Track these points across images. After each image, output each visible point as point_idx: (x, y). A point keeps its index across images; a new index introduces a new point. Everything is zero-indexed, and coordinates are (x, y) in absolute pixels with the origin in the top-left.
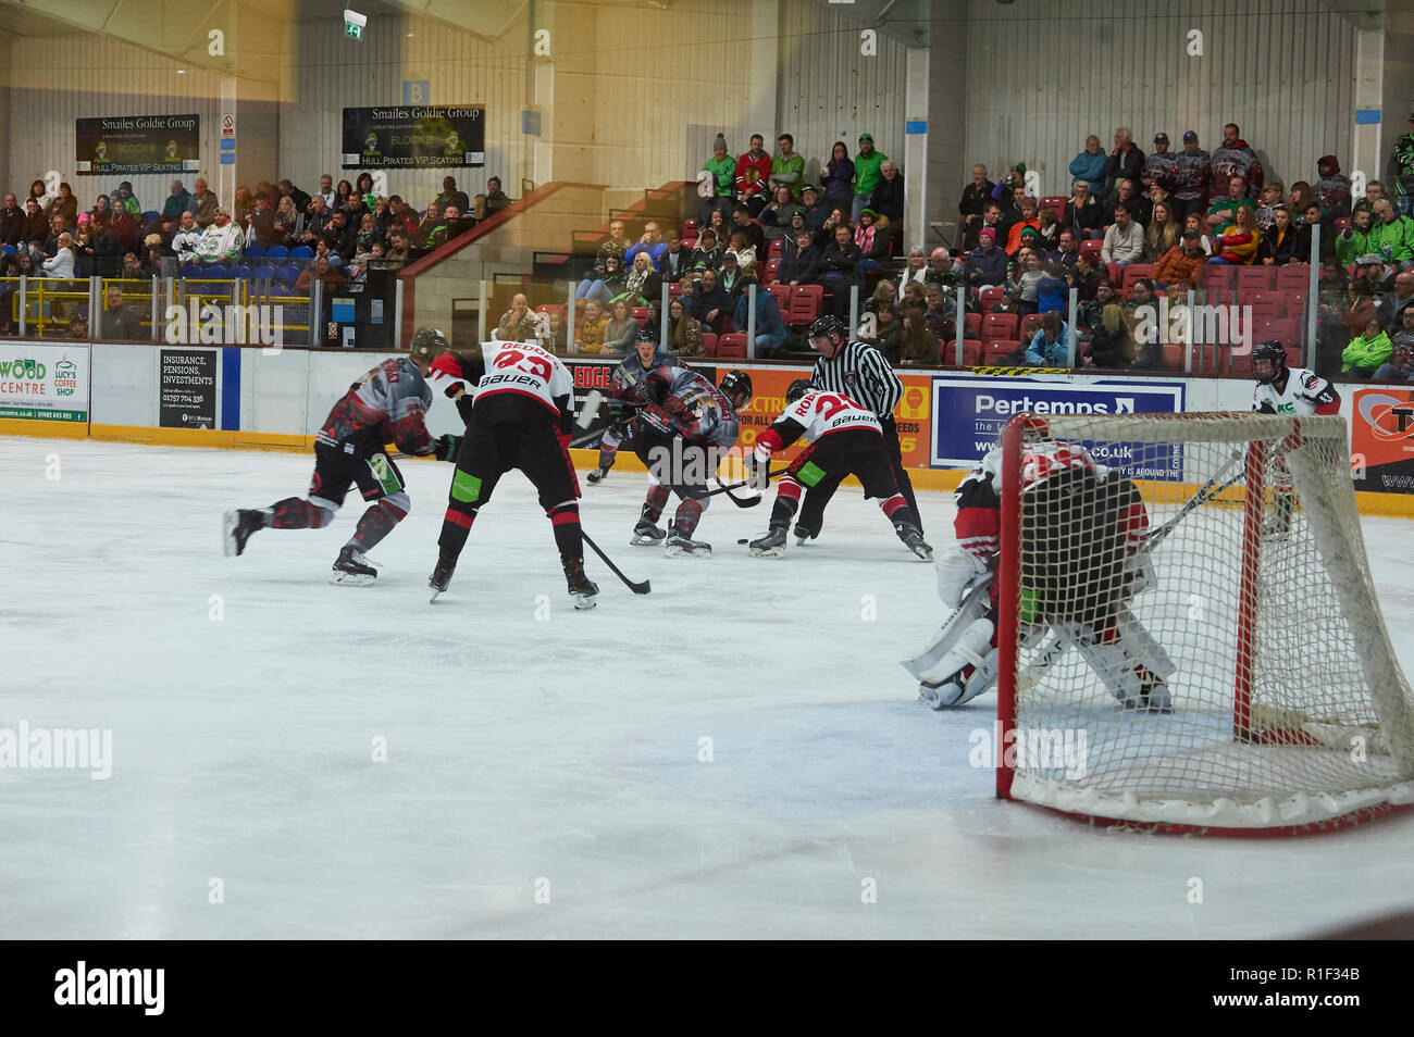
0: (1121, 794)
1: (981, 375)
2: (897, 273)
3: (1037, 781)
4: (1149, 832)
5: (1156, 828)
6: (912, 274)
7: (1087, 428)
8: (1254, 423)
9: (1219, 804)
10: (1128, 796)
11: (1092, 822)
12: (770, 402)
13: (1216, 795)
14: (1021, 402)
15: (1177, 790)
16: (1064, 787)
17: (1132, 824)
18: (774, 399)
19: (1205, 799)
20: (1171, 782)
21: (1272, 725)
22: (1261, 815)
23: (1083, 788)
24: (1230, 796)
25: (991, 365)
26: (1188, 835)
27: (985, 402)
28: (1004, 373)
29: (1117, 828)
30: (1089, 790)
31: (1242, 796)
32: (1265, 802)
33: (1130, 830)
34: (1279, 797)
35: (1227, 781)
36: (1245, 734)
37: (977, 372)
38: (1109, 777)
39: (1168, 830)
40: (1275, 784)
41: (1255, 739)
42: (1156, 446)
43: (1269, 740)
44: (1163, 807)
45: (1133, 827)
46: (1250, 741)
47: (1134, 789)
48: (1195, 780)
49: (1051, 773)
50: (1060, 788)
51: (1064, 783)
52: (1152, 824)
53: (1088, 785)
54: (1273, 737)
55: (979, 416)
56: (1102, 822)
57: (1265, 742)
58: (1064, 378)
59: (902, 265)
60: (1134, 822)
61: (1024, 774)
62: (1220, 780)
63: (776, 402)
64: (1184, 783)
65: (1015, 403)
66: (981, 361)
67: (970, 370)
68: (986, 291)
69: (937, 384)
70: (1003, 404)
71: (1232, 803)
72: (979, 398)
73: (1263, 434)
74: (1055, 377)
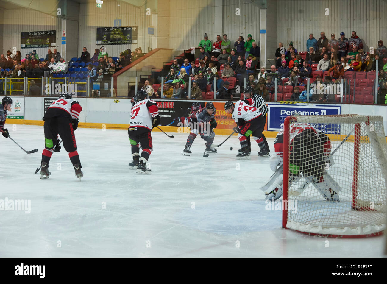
0: (318, 226)
1: (282, 104)
2: (257, 74)
3: (294, 223)
4: (326, 237)
5: (328, 236)
6: (261, 74)
7: (308, 119)
8: (356, 118)
9: (346, 228)
10: (320, 227)
11: (309, 235)
12: (221, 112)
13: (345, 226)
14: (294, 112)
15: (334, 225)
16: (302, 224)
17: (321, 235)
18: (222, 111)
19: (342, 227)
20: (332, 222)
21: (361, 205)
22: (358, 231)
23: (307, 225)
24: (349, 226)
25: (285, 101)
26: (337, 238)
27: (283, 112)
28: (289, 103)
29: (317, 236)
30: (309, 225)
31: (353, 226)
32: (359, 228)
33: (320, 237)
34: (363, 226)
35: (349, 222)
36: (354, 208)
37: (281, 103)
38: (315, 221)
39: (331, 236)
40: (362, 223)
41: (357, 209)
42: (328, 125)
43: (361, 209)
44: (330, 230)
45: (321, 236)
46: (355, 210)
47: (322, 225)
48: (339, 222)
49: (298, 221)
50: (300, 225)
51: (302, 223)
52: (327, 235)
53: (308, 224)
54: (362, 209)
55: (282, 116)
56: (312, 235)
57: (359, 210)
58: (306, 104)
59: (259, 72)
60: (322, 234)
61: (290, 221)
62: (346, 222)
63: (222, 112)
64: (336, 223)
65: (292, 112)
66: (282, 100)
67: (279, 102)
68: (284, 79)
69: (269, 106)
70: (288, 112)
71: (350, 229)
72: (282, 110)
73: (359, 121)
74: (303, 104)
